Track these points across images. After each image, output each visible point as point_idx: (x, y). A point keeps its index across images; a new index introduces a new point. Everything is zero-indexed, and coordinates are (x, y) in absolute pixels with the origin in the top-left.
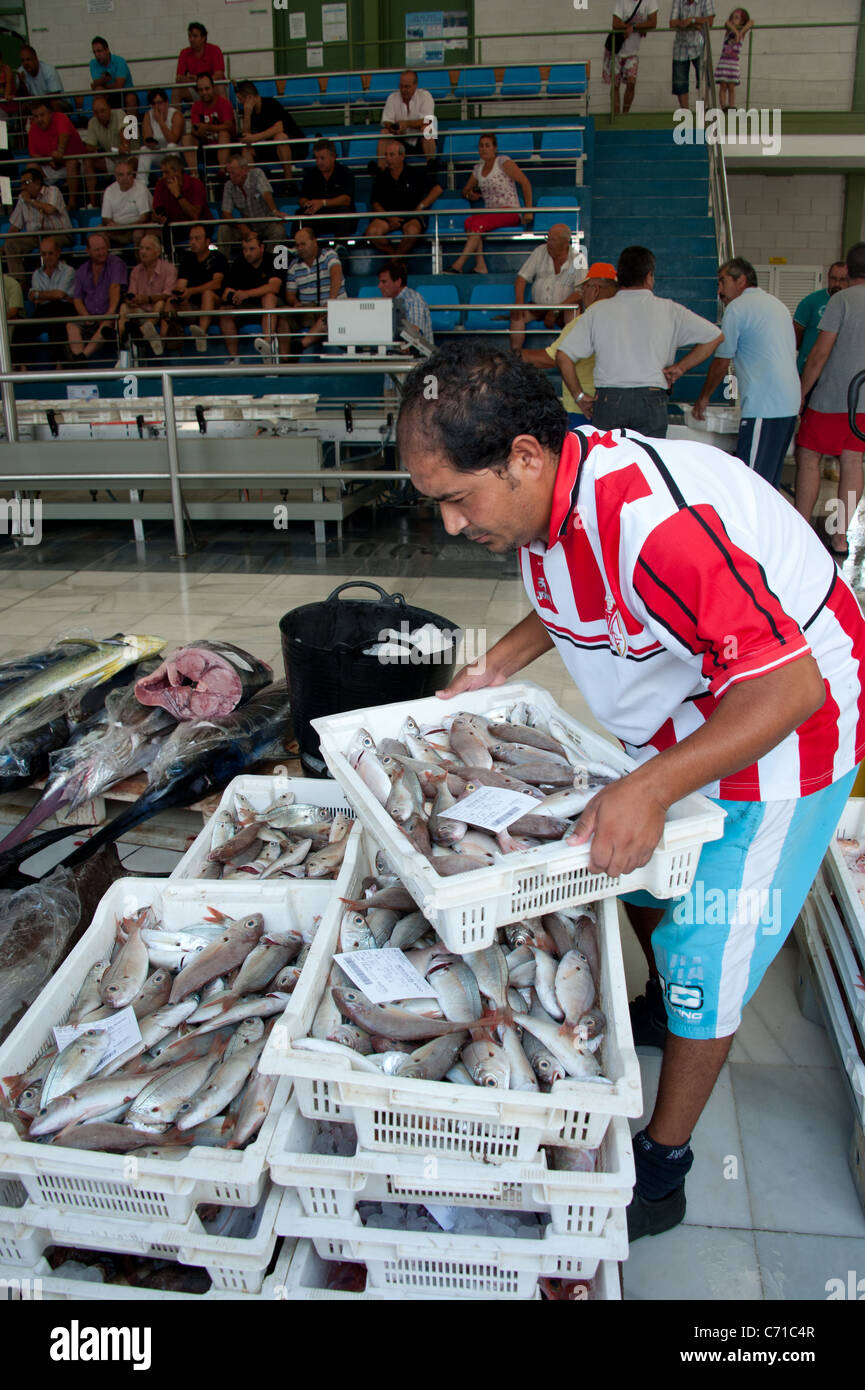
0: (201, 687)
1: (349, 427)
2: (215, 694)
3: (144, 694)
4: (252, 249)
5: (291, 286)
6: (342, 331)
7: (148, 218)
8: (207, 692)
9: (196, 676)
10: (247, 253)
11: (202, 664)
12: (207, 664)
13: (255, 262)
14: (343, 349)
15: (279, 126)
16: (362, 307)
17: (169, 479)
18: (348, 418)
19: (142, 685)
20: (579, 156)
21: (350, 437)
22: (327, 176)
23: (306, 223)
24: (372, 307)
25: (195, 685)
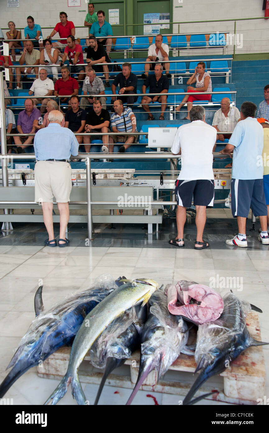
0: (203, 304)
1: (162, 183)
2: (210, 308)
3: (173, 309)
4: (98, 107)
5: (114, 124)
6: (154, 141)
7: (52, 93)
8: (206, 307)
9: (199, 299)
10: (95, 110)
11: (203, 293)
12: (206, 292)
13: (98, 113)
14: (155, 149)
15: (104, 58)
16: (164, 131)
17: (87, 205)
18: (162, 179)
19: (172, 304)
20: (227, 71)
21: (162, 187)
22: (127, 78)
23: (119, 98)
24: (168, 131)
25: (199, 303)
